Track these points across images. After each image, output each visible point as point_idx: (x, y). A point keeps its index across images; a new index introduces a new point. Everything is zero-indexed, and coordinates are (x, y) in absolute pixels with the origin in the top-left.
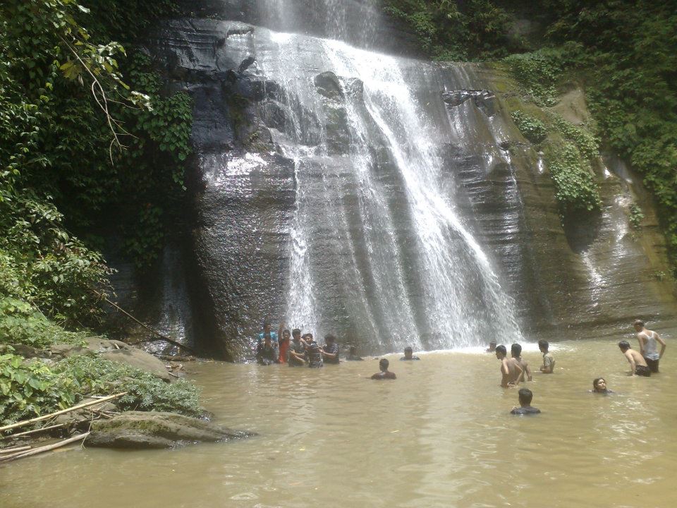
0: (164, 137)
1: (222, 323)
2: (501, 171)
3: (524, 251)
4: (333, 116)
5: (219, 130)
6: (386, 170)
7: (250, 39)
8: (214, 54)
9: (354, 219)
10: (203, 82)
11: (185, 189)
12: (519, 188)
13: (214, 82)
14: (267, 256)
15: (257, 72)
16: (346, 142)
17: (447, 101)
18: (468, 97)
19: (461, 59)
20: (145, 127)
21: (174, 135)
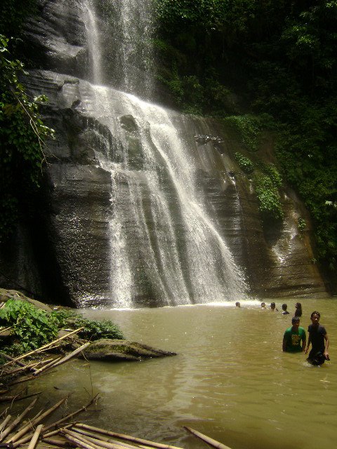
0: (28, 150)
1: (67, 281)
2: (231, 189)
3: (244, 242)
4: (132, 144)
5: (61, 148)
6: (166, 183)
7: (77, 87)
8: (56, 95)
9: (148, 215)
10: (51, 114)
11: (39, 186)
12: (240, 202)
13: (58, 115)
14: (95, 237)
15: (83, 110)
16: (141, 162)
17: (197, 141)
18: (209, 140)
19: (198, 113)
20: (15, 142)
21: (34, 150)
